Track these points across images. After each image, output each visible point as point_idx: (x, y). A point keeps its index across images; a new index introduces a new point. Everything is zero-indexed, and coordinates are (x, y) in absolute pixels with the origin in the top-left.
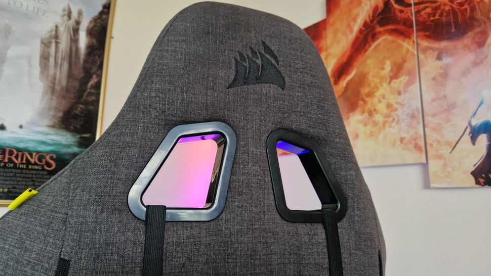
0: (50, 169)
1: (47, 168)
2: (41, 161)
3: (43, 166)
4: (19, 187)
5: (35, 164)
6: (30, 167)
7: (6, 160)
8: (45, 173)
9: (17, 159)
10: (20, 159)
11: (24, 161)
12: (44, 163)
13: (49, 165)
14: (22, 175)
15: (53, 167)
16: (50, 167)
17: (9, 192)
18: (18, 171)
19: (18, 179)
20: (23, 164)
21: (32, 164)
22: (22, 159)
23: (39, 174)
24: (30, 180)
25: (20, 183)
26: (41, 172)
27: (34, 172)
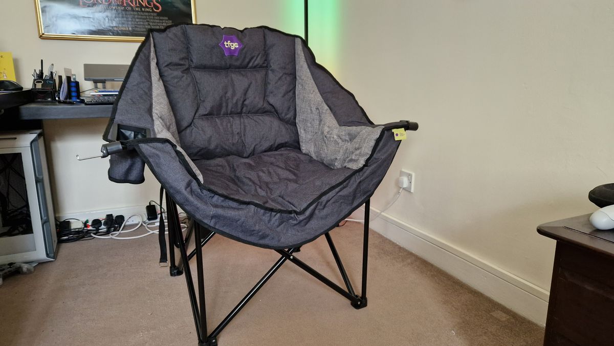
0: (158, 11)
1: (155, 10)
2: (150, 5)
3: (152, 9)
4: (139, 26)
5: (146, 7)
6: (143, 9)
7: (125, 5)
8: (155, 14)
9: (133, 4)
10: (134, 3)
11: (138, 5)
12: (152, 6)
13: (158, 8)
14: (139, 17)
15: (160, 9)
16: (158, 10)
17: (134, 30)
18: (135, 13)
19: (137, 20)
20: (138, 7)
21: (144, 7)
22: (136, 4)
23: (151, 16)
24: (145, 21)
25: (138, 23)
26: (152, 14)
27: (147, 14)
